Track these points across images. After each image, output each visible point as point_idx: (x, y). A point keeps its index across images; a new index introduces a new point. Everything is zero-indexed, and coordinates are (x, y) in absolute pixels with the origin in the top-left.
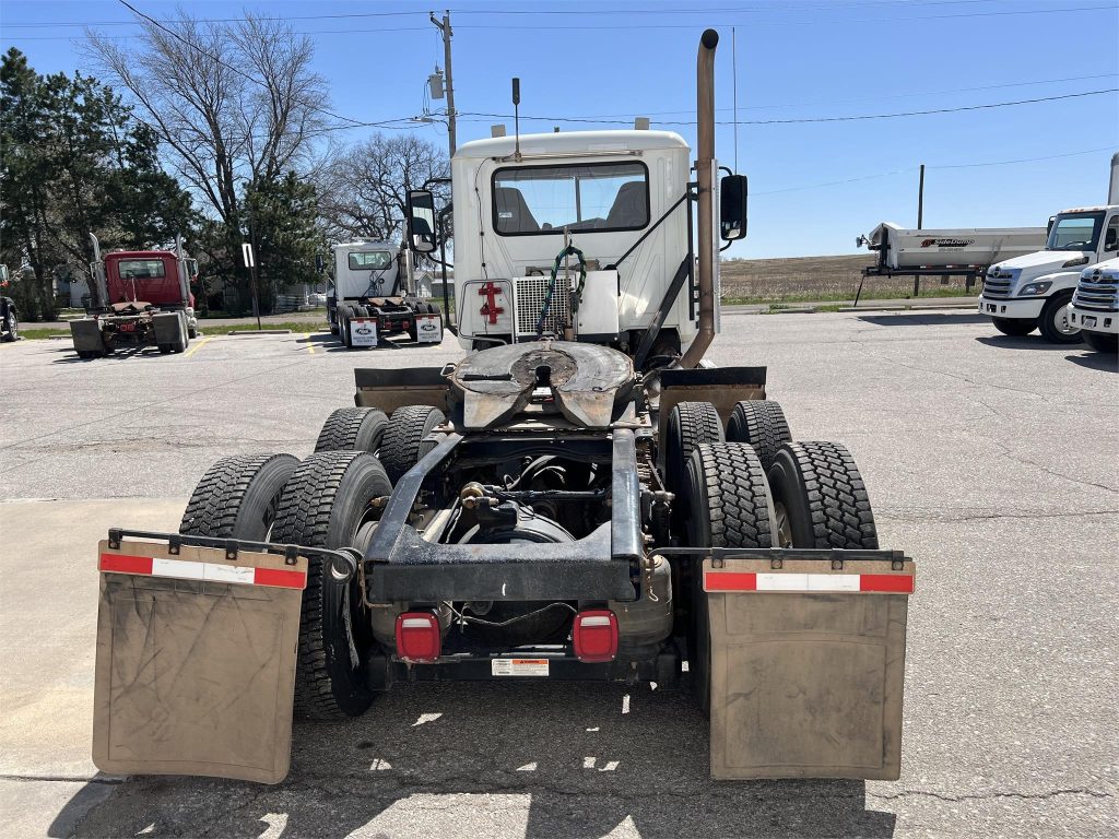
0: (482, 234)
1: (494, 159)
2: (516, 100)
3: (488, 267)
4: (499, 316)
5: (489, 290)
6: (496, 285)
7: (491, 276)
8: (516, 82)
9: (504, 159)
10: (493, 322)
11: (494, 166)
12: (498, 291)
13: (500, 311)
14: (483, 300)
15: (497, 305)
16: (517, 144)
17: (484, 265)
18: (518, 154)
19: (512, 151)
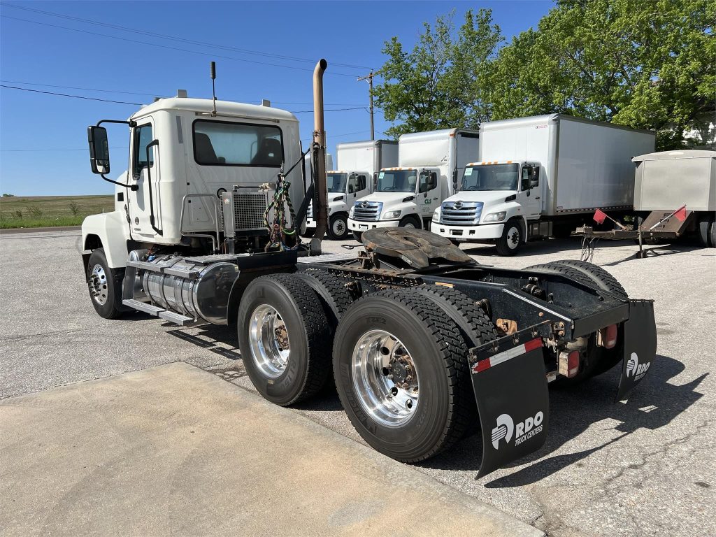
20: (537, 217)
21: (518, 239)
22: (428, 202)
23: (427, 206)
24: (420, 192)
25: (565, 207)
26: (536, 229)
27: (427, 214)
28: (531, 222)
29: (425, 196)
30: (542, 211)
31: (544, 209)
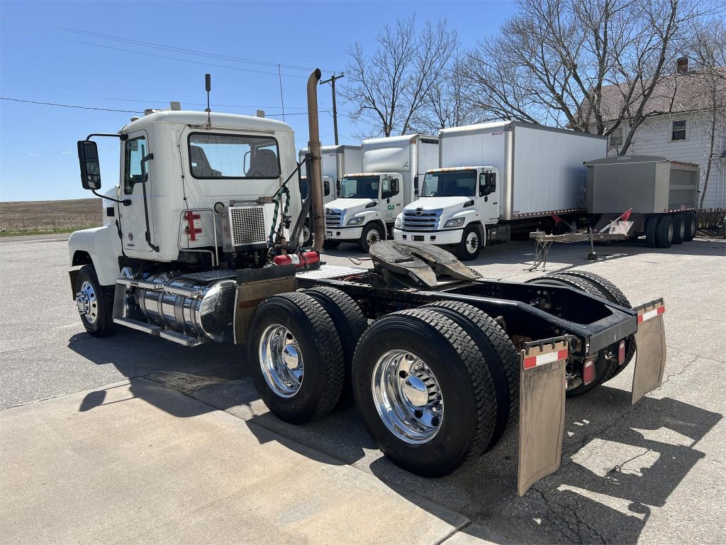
0: (183, 177)
1: (189, 126)
2: (208, 88)
3: (188, 200)
4: (197, 235)
5: (190, 216)
6: (194, 213)
7: (191, 207)
8: (208, 77)
9: (197, 127)
10: (193, 239)
11: (189, 131)
12: (197, 217)
13: (199, 231)
14: (185, 224)
15: (196, 227)
16: (209, 117)
17: (185, 199)
18: (209, 126)
19: (205, 122)
20: (495, 222)
21: (477, 243)
22: (391, 208)
23: (390, 211)
24: (383, 198)
25: (522, 212)
26: (494, 233)
27: (389, 219)
28: (489, 227)
29: (388, 201)
30: (500, 216)
31: (502, 214)
